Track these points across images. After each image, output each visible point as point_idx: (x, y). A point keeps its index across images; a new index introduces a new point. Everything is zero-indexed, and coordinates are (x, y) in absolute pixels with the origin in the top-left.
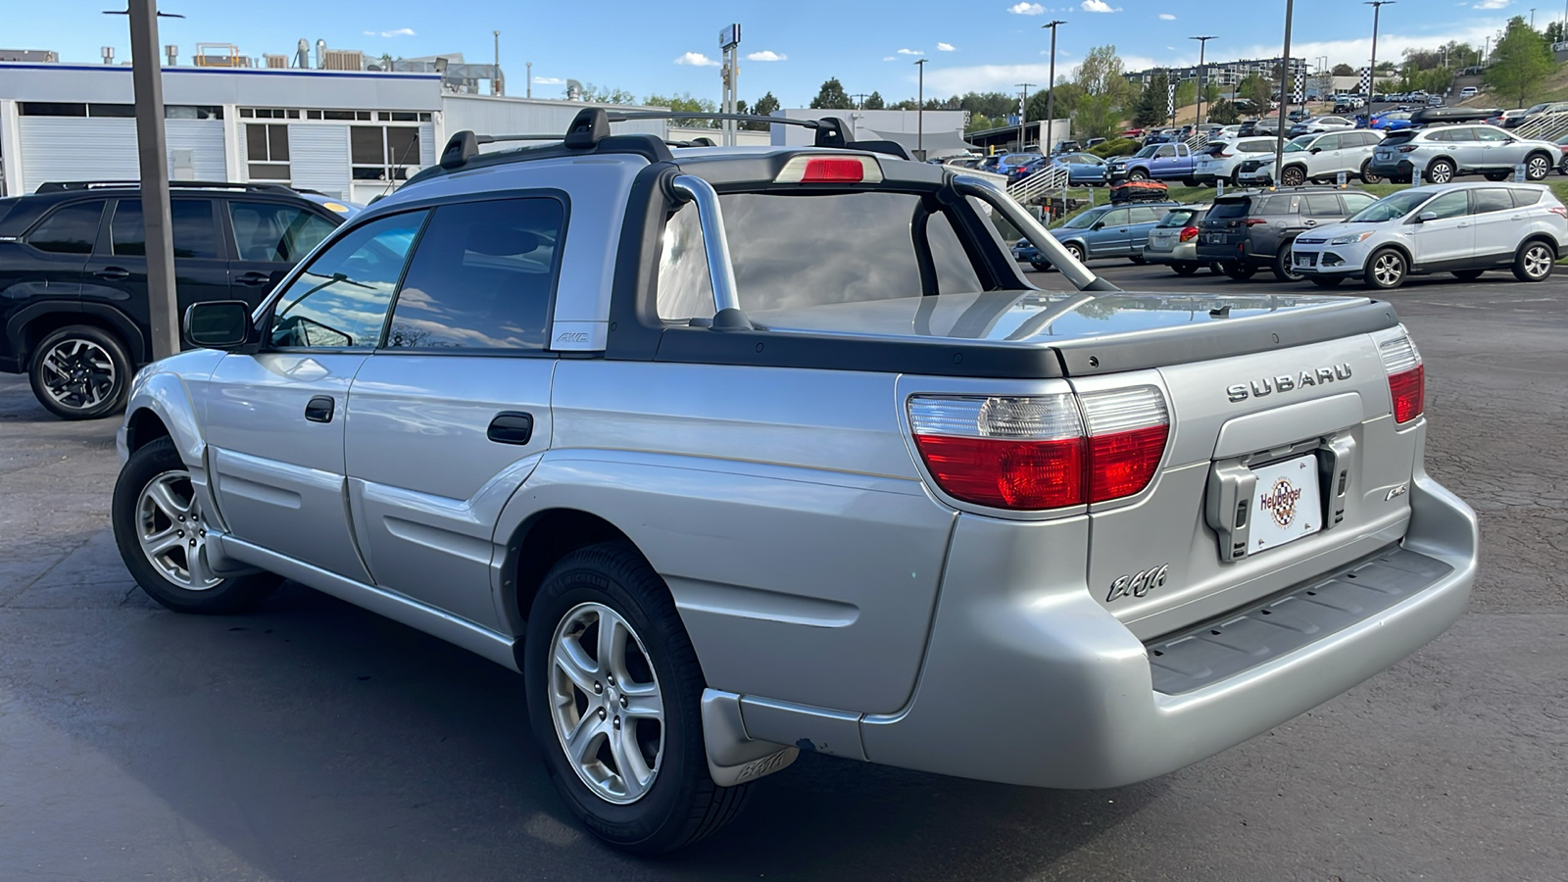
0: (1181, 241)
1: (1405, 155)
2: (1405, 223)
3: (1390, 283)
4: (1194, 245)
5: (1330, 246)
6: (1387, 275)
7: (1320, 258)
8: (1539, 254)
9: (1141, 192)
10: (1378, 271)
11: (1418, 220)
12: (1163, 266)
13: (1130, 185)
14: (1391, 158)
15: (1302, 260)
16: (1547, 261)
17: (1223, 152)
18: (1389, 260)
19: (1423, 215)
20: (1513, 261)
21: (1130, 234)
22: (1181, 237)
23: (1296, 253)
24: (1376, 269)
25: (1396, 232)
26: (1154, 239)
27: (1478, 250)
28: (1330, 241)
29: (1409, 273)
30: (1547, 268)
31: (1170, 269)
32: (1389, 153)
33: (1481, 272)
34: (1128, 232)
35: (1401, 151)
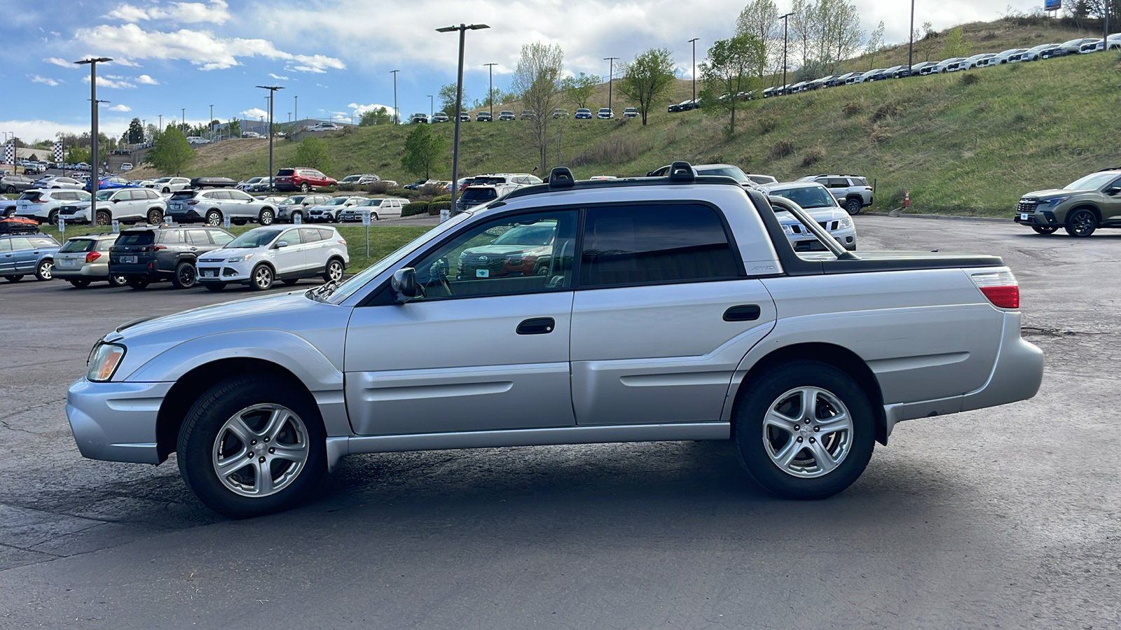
0: (87, 262)
1: (191, 206)
2: (270, 249)
3: (265, 286)
4: (107, 265)
5: (227, 263)
6: (263, 281)
7: (221, 271)
8: (336, 267)
9: (19, 226)
10: (258, 279)
11: (276, 247)
12: (64, 280)
13: (9, 220)
14: (181, 208)
15: (206, 273)
16: (340, 271)
17: (40, 199)
18: (264, 272)
19: (279, 244)
20: (324, 271)
21: (14, 258)
22: (87, 259)
23: (200, 269)
24: (257, 278)
25: (265, 253)
26: (60, 261)
27: (308, 265)
28: (228, 260)
29: (274, 280)
30: (341, 275)
31: (69, 284)
32: (180, 205)
33: (297, 280)
34: (12, 257)
35: (189, 204)
